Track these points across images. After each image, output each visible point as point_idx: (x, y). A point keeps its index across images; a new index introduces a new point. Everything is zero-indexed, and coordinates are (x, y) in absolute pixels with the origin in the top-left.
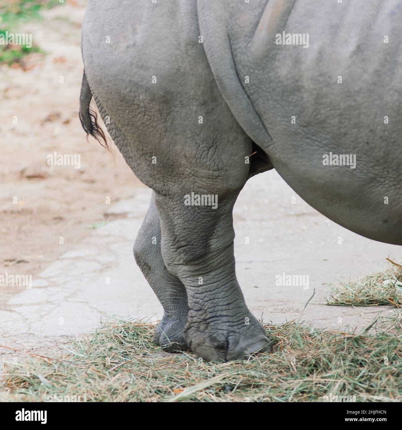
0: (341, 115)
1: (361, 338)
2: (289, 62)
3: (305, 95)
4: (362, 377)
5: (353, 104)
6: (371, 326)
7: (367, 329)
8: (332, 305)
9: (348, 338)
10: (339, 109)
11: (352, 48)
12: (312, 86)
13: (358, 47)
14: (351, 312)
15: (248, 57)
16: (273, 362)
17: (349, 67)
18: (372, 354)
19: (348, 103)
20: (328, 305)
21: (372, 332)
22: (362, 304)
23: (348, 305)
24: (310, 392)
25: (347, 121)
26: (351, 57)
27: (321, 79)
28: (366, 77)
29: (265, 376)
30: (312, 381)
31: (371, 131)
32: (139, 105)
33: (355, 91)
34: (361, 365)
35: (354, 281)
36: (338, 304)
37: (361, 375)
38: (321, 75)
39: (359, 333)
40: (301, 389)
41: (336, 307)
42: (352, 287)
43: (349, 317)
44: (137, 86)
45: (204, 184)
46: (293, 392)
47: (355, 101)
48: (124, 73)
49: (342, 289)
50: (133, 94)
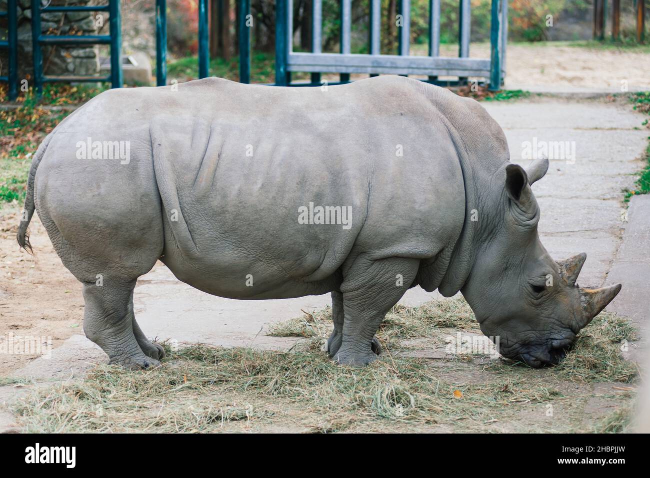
0: (249, 224)
1: (286, 354)
2: (219, 197)
3: (227, 216)
4: (286, 377)
5: (258, 217)
6: (292, 348)
7: (290, 350)
8: (269, 335)
9: (279, 355)
10: (249, 221)
11: (259, 186)
12: (233, 210)
13: (263, 185)
14: (280, 340)
15: (191, 198)
16: (236, 368)
17: (257, 197)
18: (292, 364)
19: (256, 217)
20: (267, 335)
21: (293, 352)
22: (287, 335)
23: (278, 336)
24: (256, 385)
25: (252, 227)
26: (259, 190)
27: (240, 205)
28: (268, 201)
29: (231, 375)
30: (258, 378)
31: (266, 231)
32: (96, 229)
33: (260, 209)
34: (286, 370)
35: (282, 322)
36: (273, 335)
37: (286, 375)
38: (240, 203)
39: (285, 351)
40: (251, 383)
41: (272, 337)
42: (281, 325)
43: (279, 343)
44: (99, 218)
45: (127, 272)
46: (247, 385)
47: (259, 215)
48: (90, 211)
49: (275, 326)
50: (94, 223)
